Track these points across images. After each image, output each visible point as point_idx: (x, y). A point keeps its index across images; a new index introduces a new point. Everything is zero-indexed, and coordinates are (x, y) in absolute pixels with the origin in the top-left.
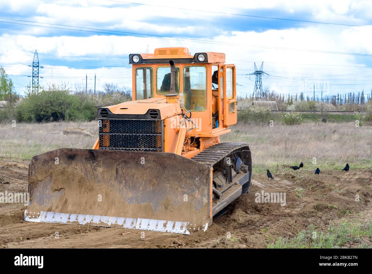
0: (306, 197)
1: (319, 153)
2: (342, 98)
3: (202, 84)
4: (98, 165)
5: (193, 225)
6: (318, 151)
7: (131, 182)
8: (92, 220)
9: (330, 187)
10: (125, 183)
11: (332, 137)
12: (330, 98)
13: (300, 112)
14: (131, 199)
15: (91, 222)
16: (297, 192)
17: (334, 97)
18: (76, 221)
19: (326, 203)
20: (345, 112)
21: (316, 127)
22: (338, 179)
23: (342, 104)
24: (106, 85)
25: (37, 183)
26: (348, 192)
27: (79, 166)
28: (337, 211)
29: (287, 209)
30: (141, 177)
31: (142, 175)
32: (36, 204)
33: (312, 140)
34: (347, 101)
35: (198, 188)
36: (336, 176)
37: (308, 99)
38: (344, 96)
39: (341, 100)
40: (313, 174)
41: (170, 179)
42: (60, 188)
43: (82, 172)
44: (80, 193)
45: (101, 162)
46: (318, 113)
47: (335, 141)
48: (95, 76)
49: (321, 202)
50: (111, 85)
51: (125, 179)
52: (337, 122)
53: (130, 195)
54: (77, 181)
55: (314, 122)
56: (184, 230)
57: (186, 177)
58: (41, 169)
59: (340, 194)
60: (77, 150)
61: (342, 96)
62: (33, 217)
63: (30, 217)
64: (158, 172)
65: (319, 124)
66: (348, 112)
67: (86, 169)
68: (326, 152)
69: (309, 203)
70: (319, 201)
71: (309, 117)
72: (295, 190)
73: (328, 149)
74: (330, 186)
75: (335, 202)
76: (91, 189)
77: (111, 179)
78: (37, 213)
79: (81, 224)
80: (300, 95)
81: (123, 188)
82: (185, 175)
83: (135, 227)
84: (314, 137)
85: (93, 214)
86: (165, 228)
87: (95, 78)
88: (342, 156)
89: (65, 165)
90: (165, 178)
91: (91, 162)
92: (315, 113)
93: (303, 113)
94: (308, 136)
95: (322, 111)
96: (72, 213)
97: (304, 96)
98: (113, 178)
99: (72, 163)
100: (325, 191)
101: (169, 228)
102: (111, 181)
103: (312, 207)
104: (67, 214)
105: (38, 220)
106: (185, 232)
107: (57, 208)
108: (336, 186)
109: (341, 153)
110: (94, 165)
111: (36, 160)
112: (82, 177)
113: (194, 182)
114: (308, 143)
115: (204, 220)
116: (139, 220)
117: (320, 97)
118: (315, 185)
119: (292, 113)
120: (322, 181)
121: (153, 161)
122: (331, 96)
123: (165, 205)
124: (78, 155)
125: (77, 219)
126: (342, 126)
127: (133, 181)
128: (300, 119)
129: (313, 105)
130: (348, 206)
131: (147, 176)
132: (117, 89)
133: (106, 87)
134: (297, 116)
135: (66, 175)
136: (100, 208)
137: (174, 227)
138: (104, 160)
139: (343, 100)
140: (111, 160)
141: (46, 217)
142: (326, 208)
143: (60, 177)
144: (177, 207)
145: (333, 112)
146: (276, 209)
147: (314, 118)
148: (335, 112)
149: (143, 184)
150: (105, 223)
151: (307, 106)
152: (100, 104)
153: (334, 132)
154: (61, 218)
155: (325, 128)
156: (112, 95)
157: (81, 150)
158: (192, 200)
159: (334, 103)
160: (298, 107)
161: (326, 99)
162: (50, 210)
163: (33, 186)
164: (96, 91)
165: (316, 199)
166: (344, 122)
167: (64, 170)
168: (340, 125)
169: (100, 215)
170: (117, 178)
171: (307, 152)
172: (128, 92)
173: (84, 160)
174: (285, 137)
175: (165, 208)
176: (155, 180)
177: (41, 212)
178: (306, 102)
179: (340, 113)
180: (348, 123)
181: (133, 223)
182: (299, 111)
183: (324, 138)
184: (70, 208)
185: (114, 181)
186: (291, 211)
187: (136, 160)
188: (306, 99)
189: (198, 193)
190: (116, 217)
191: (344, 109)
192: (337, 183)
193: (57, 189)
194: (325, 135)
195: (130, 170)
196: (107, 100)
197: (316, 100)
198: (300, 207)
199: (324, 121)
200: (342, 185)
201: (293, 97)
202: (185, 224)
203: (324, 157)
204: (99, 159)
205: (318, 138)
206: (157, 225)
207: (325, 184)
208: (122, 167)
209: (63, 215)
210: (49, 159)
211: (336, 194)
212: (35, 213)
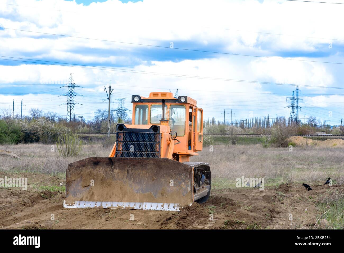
0: (217, 213)
1: (229, 172)
2: (250, 122)
3: (121, 110)
4: (115, 168)
5: (182, 204)
6: (228, 170)
7: (137, 179)
8: (112, 205)
9: (239, 205)
10: (133, 180)
11: (241, 158)
12: (238, 122)
13: (212, 135)
14: (138, 190)
15: (111, 206)
16: (209, 209)
17: (243, 121)
18: (101, 206)
19: (236, 219)
20: (252, 135)
21: (226, 149)
22: (247, 196)
23: (250, 127)
24: (32, 110)
25: (71, 182)
26: (255, 209)
27: (102, 169)
28: (246, 226)
29: (200, 225)
30: (145, 175)
31: (145, 174)
32: (71, 196)
33: (223, 161)
34: (254, 125)
35: (184, 181)
36: (245, 194)
37: (219, 123)
38: (252, 120)
39: (249, 124)
40: (223, 192)
41: (164, 175)
42: (88, 185)
43: (103, 173)
44: (102, 188)
45: (117, 166)
46: (228, 136)
47: (244, 162)
48: (22, 102)
49: (231, 218)
50: (36, 110)
51: (134, 177)
52: (246, 144)
53: (137, 187)
54: (100, 179)
55: (225, 144)
56: (176, 208)
57: (175, 174)
58: (74, 172)
59: (248, 211)
60: (100, 158)
61: (250, 120)
62: (71, 205)
63: (68, 205)
64: (156, 171)
65: (229, 146)
66: (255, 135)
67: (106, 171)
68: (235, 172)
69: (220, 219)
70: (229, 217)
71: (220, 139)
72: (208, 207)
73: (237, 169)
74: (239, 203)
75: (243, 218)
76: (110, 185)
77: (123, 178)
78: (73, 202)
79: (105, 208)
80: (211, 119)
81: (132, 183)
82: (175, 173)
83: (142, 208)
84: (224, 158)
85: (112, 201)
86: (163, 208)
87: (22, 104)
88: (250, 176)
89: (91, 169)
90: (161, 175)
91: (110, 166)
92: (225, 136)
93: (214, 135)
94: (219, 157)
95: (231, 135)
96: (97, 201)
97: (215, 121)
98: (125, 177)
99: (96, 167)
100: (235, 208)
101: (166, 208)
102: (124, 179)
103: (223, 223)
104: (94, 202)
105: (74, 207)
106: (176, 210)
107: (86, 198)
108: (245, 203)
109: (249, 173)
110: (112, 168)
111: (71, 167)
112: (103, 177)
113: (181, 177)
114: (219, 163)
115: (189, 201)
116: (144, 203)
117: (229, 121)
118: (226, 203)
119: (205, 136)
120: (232, 199)
121: (153, 164)
122: (240, 120)
123: (161, 193)
124: (101, 162)
125: (101, 205)
126: (250, 148)
127: (139, 178)
128: (211, 142)
129: (224, 129)
130: (255, 222)
131: (148, 174)
132: (42, 114)
133: (32, 112)
134: (209, 139)
135: (92, 176)
136: (117, 197)
137: (168, 207)
138: (119, 164)
139: (250, 124)
140: (124, 164)
141: (79, 204)
142: (235, 224)
143: (88, 177)
144: (170, 194)
145: (241, 135)
146: (190, 225)
147: (224, 140)
148: (244, 135)
149: (146, 180)
150: (121, 206)
151: (217, 130)
152: (26, 128)
153: (243, 153)
154: (90, 205)
155: (234, 150)
156: (37, 120)
157: (103, 158)
158: (180, 189)
159: (242, 127)
160: (210, 131)
161: (235, 123)
162: (81, 200)
163: (69, 185)
164: (22, 116)
165: (226, 215)
166: (252, 144)
167: (91, 173)
168: (248, 147)
169: (117, 202)
170: (128, 176)
171: (218, 172)
172: (53, 117)
173: (105, 165)
174: (198, 158)
175: (162, 195)
176: (155, 177)
177: (76, 201)
178: (217, 126)
179: (248, 136)
180: (255, 145)
181: (140, 206)
182: (210, 134)
183: (233, 159)
184: (96, 198)
185: (126, 178)
186: (203, 227)
187: (141, 163)
188: (217, 123)
189: (184, 184)
190: (128, 202)
191: (252, 132)
192: (245, 201)
193: (86, 185)
194: (234, 156)
195: (137, 170)
196: (33, 124)
197: (226, 124)
198: (212, 223)
199: (234, 143)
200: (250, 202)
201: (205, 122)
202: (176, 205)
203: (234, 176)
204: (116, 164)
205: (228, 159)
206: (157, 206)
207: (235, 202)
208: (131, 169)
209: (91, 203)
210: (80, 165)
211: (245, 211)
212: (71, 202)
